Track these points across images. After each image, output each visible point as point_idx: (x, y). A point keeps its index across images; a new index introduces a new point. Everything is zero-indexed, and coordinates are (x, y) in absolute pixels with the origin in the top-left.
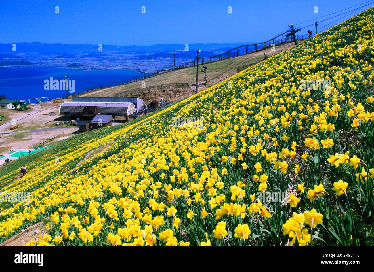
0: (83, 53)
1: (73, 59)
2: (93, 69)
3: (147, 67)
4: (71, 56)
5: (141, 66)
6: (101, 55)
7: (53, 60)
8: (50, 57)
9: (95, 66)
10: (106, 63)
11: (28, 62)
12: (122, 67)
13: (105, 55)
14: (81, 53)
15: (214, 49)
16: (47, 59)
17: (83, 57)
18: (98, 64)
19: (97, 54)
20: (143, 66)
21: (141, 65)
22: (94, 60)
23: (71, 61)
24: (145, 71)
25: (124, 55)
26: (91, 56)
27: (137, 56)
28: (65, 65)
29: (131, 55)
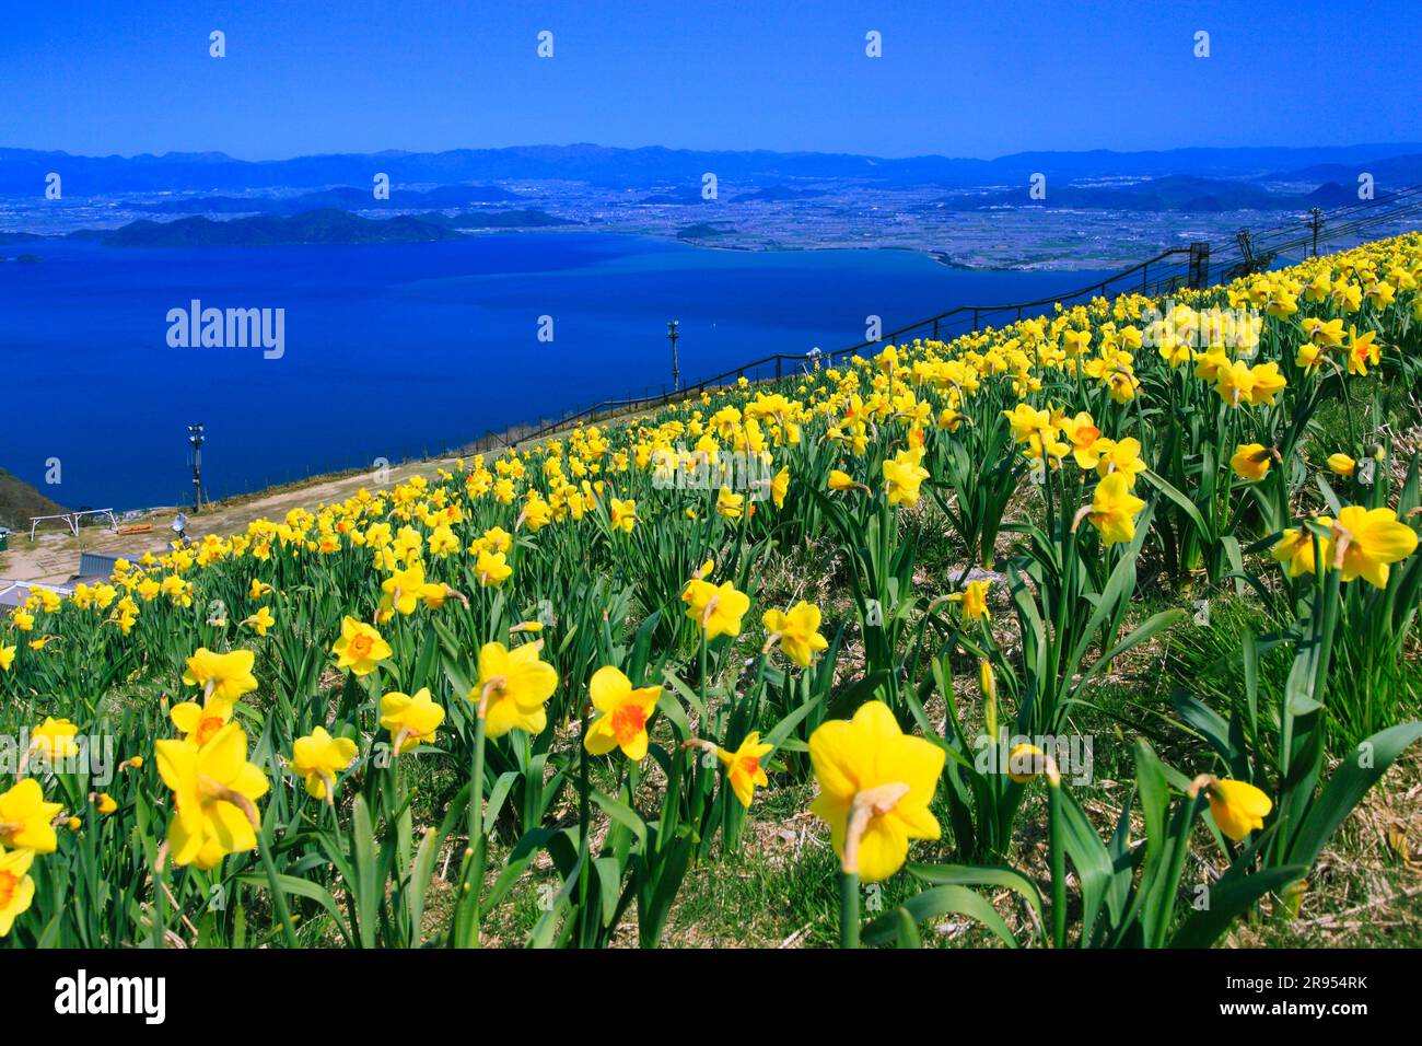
0: (742, 185)
2: (769, 247)
3: (975, 245)
5: (953, 238)
6: (806, 193)
7: (633, 208)
8: (623, 197)
9: (777, 236)
10: (820, 222)
11: (548, 216)
12: (879, 240)
13: (823, 193)
16: (611, 204)
17: (739, 200)
18: (788, 226)
19: (791, 187)
20: (959, 238)
21: (955, 233)
22: (778, 213)
23: (695, 216)
24: (964, 258)
25: (894, 195)
26: (767, 195)
27: (940, 200)
28: (673, 228)
29: (921, 196)
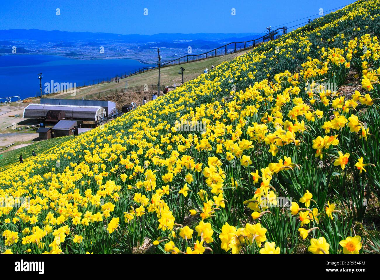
0: (83, 42)
1: (72, 48)
2: (93, 59)
3: (149, 58)
4: (69, 45)
5: (143, 56)
7: (51, 48)
8: (48, 45)
11: (25, 50)
12: (123, 57)
14: (81, 42)
15: (219, 39)
16: (45, 47)
17: (83, 45)
19: (97, 42)
20: (145, 56)
22: (94, 49)
23: (70, 50)
24: (146, 61)
25: (126, 44)
26: (91, 44)
27: (139, 46)
28: (64, 53)
29: (133, 45)
